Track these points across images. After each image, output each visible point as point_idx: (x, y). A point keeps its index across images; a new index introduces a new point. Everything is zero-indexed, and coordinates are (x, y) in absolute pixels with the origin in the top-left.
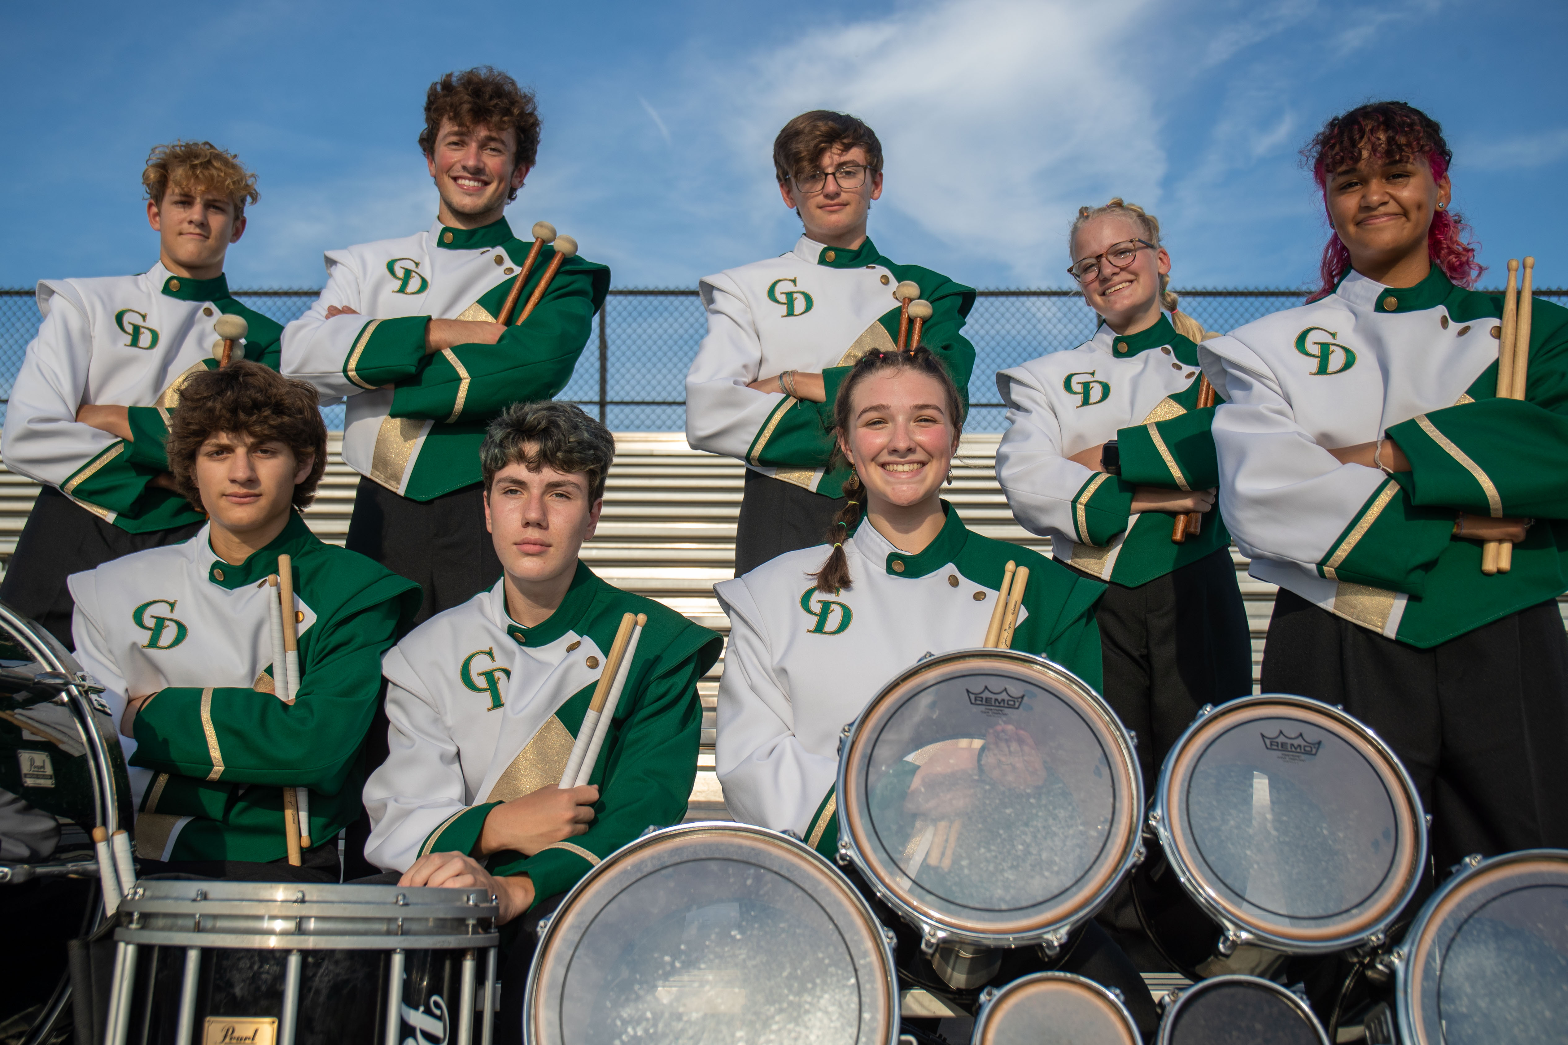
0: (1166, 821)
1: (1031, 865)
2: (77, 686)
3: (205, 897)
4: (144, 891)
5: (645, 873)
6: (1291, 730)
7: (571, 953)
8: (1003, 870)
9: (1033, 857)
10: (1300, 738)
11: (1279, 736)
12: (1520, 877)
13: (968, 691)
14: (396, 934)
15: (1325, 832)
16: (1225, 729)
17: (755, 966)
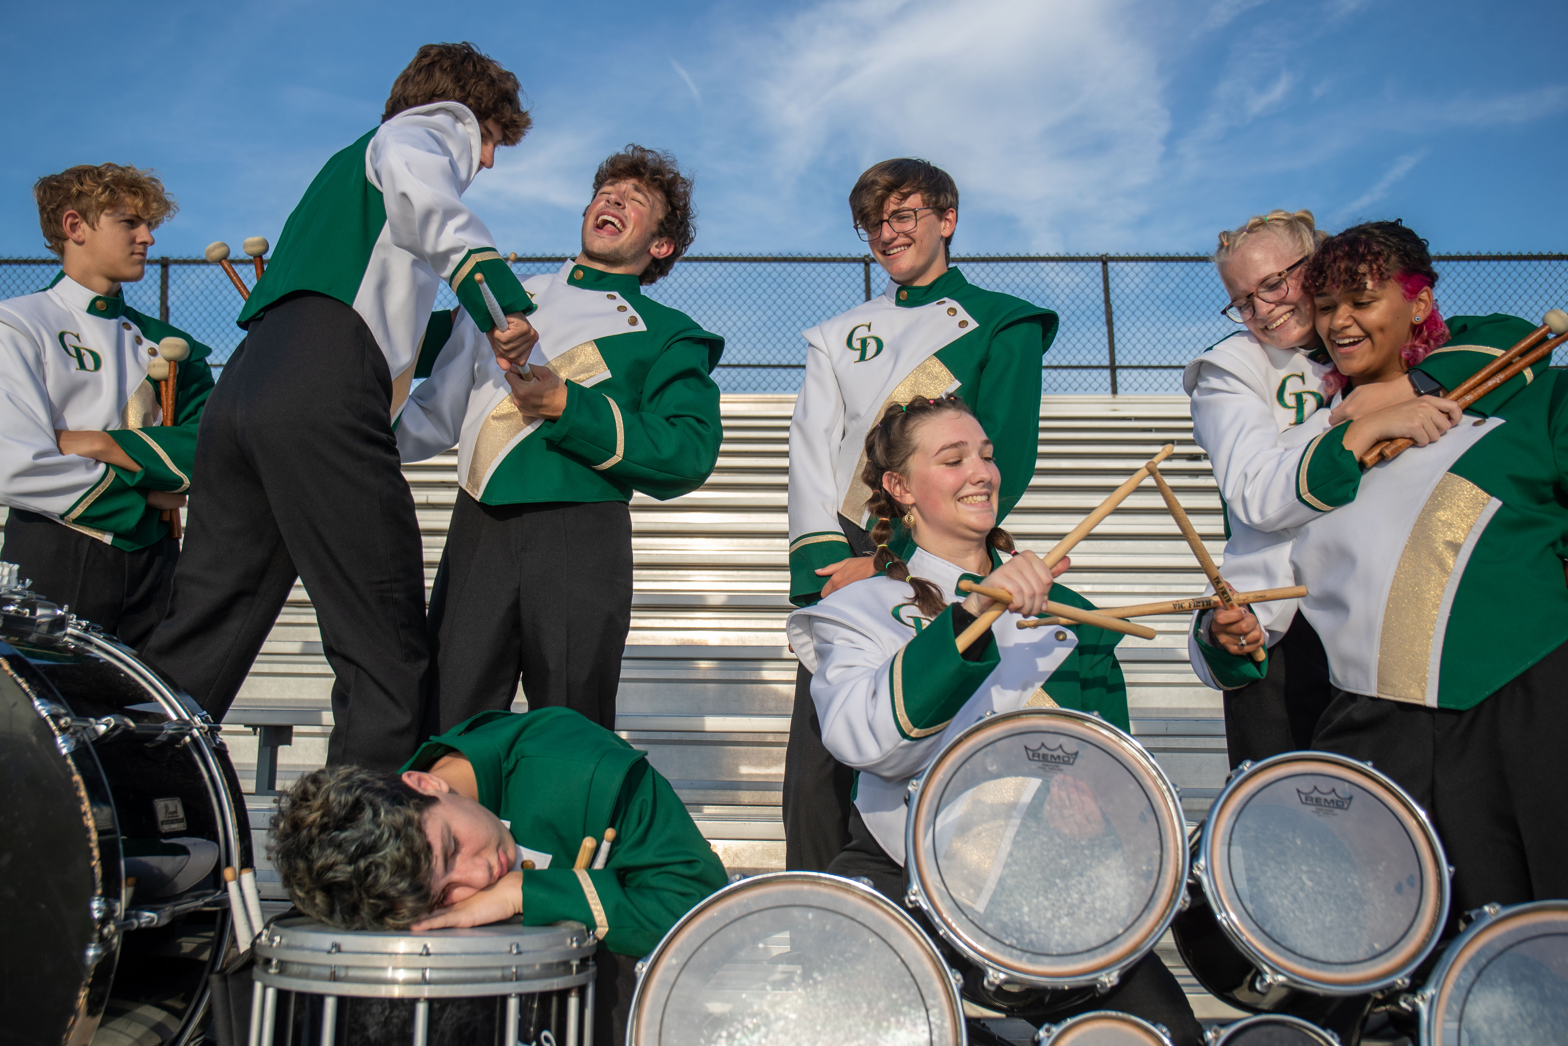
0: (1210, 870)
1: (1086, 913)
2: (198, 729)
3: (337, 948)
4: (281, 938)
5: (732, 919)
6: (1325, 786)
7: (667, 993)
8: (1059, 918)
9: (1087, 906)
10: (1333, 794)
11: (1312, 792)
12: (1535, 926)
13: (1026, 748)
14: (511, 980)
15: (1356, 883)
16: (1263, 785)
17: (835, 1006)
